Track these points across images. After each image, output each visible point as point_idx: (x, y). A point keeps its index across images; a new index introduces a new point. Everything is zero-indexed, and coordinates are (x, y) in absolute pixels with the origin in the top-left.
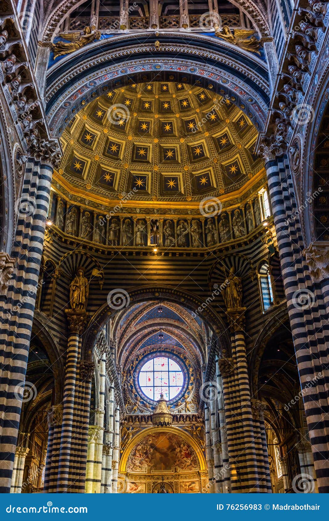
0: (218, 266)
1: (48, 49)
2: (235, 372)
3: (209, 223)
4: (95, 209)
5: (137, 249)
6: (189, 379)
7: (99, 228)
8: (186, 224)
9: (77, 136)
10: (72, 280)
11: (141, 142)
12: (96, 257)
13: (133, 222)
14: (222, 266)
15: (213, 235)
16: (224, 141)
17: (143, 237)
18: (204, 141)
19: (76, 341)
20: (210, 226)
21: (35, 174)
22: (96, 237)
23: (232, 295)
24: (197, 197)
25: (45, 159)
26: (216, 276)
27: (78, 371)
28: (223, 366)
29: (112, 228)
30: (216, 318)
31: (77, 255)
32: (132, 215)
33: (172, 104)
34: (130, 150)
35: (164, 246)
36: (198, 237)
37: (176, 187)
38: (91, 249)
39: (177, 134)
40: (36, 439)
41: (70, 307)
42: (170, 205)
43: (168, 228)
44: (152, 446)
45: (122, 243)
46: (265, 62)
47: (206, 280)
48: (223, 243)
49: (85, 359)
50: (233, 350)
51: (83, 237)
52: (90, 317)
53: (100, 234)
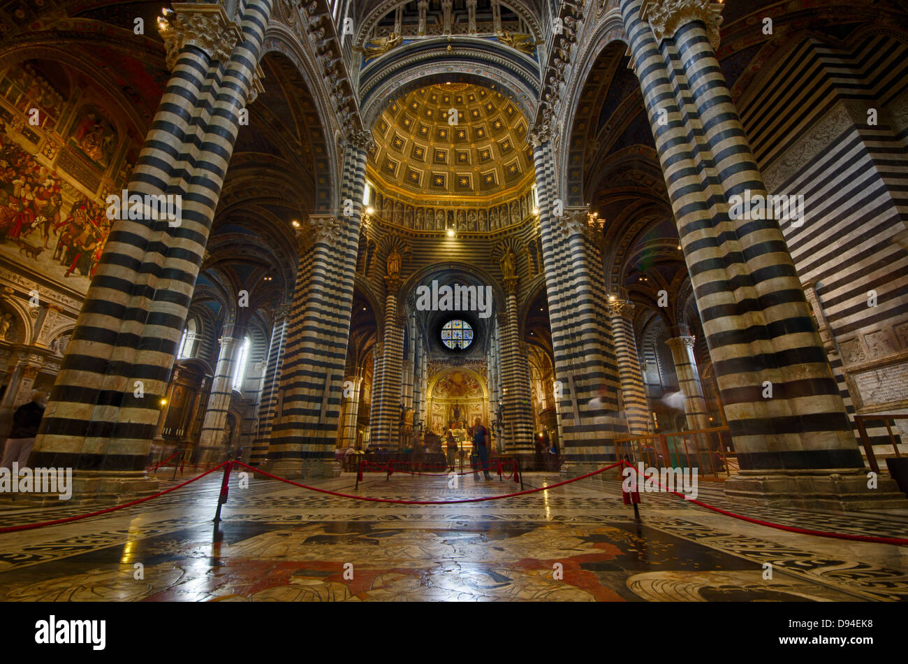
0: (498, 246)
1: (361, 53)
2: (508, 322)
3: (492, 212)
4: (405, 201)
5: (436, 232)
7: (408, 216)
8: (474, 213)
9: (390, 141)
10: (388, 255)
11: (440, 147)
12: (406, 238)
13: (434, 212)
14: (501, 245)
15: (495, 222)
16: (506, 146)
17: (442, 223)
18: (490, 145)
19: (392, 299)
20: (493, 215)
21: (354, 157)
22: (406, 223)
23: (508, 267)
24: (483, 192)
25: (361, 146)
26: (497, 253)
27: (395, 320)
29: (418, 217)
31: (392, 236)
32: (433, 206)
33: (465, 114)
34: (432, 155)
35: (457, 230)
36: (484, 223)
37: (468, 185)
38: (402, 232)
39: (469, 140)
40: (367, 372)
41: (387, 275)
42: (463, 198)
43: (461, 216)
44: (450, 381)
45: (426, 228)
46: (537, 61)
47: (489, 256)
48: (502, 228)
49: (399, 312)
50: (507, 307)
51: (395, 222)
52: (402, 282)
53: (409, 221)
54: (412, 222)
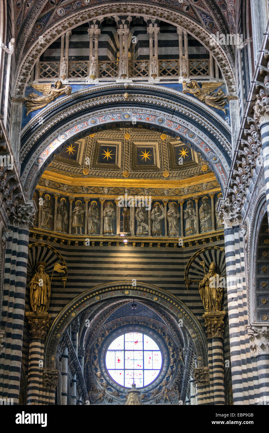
0: (197, 259)
1: (21, 105)
2: (211, 382)
3: (188, 206)
4: (56, 191)
5: (104, 239)
6: (169, 360)
7: (60, 213)
8: (161, 207)
10: (32, 277)
12: (58, 248)
13: (99, 203)
14: (201, 260)
15: (193, 221)
17: (112, 222)
19: (37, 347)
20: (190, 211)
21: (15, 241)
22: (58, 225)
23: (211, 296)
24: (175, 173)
26: (195, 271)
27: (41, 380)
28: (197, 376)
29: (75, 213)
30: (192, 321)
31: (37, 248)
32: (99, 196)
35: (135, 234)
36: (175, 223)
37: (151, 161)
38: (52, 239)
42: (144, 183)
43: (140, 212)
45: (88, 231)
47: (182, 277)
48: (203, 233)
49: (48, 366)
50: (209, 359)
51: (43, 226)
52: (53, 319)
53: (63, 221)
54: (66, 222)
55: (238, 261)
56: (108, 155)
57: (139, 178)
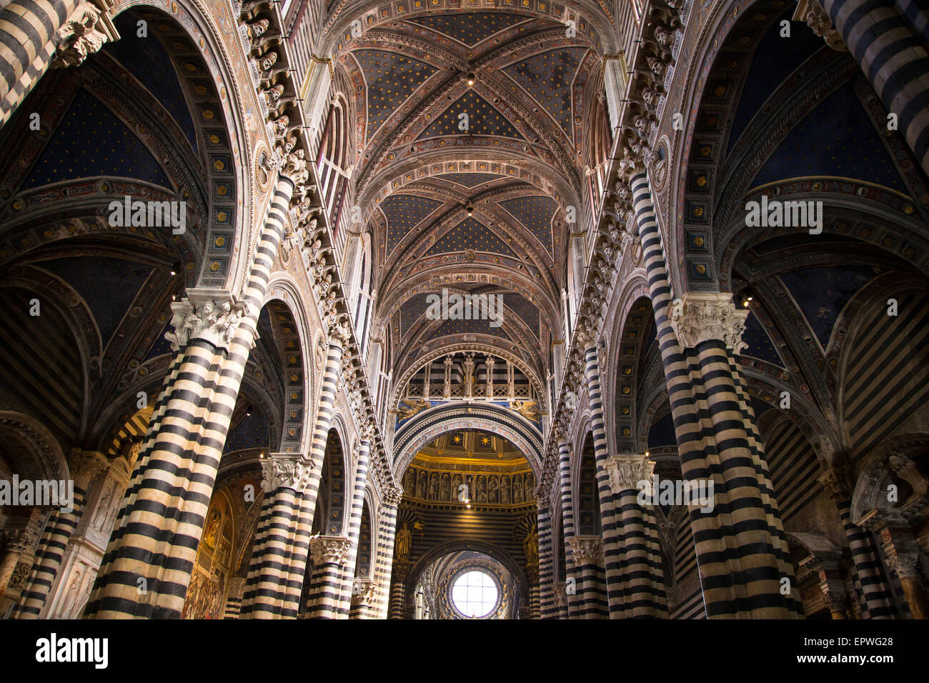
0: (522, 522)
1: (395, 415)
3: (517, 480)
6: (503, 595)
7: (421, 484)
13: (450, 477)
14: (525, 522)
15: (520, 492)
19: (400, 587)
20: (518, 484)
22: (419, 492)
23: (532, 550)
26: (520, 531)
29: (432, 483)
30: (518, 570)
35: (476, 501)
36: (506, 493)
38: (414, 504)
42: (484, 461)
43: (480, 483)
45: (440, 498)
46: (542, 434)
48: (527, 502)
49: (407, 603)
51: (407, 493)
53: (422, 490)
54: (424, 490)
55: (547, 535)
56: (457, 439)
57: (480, 458)
